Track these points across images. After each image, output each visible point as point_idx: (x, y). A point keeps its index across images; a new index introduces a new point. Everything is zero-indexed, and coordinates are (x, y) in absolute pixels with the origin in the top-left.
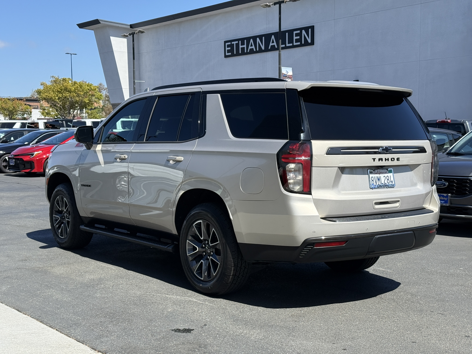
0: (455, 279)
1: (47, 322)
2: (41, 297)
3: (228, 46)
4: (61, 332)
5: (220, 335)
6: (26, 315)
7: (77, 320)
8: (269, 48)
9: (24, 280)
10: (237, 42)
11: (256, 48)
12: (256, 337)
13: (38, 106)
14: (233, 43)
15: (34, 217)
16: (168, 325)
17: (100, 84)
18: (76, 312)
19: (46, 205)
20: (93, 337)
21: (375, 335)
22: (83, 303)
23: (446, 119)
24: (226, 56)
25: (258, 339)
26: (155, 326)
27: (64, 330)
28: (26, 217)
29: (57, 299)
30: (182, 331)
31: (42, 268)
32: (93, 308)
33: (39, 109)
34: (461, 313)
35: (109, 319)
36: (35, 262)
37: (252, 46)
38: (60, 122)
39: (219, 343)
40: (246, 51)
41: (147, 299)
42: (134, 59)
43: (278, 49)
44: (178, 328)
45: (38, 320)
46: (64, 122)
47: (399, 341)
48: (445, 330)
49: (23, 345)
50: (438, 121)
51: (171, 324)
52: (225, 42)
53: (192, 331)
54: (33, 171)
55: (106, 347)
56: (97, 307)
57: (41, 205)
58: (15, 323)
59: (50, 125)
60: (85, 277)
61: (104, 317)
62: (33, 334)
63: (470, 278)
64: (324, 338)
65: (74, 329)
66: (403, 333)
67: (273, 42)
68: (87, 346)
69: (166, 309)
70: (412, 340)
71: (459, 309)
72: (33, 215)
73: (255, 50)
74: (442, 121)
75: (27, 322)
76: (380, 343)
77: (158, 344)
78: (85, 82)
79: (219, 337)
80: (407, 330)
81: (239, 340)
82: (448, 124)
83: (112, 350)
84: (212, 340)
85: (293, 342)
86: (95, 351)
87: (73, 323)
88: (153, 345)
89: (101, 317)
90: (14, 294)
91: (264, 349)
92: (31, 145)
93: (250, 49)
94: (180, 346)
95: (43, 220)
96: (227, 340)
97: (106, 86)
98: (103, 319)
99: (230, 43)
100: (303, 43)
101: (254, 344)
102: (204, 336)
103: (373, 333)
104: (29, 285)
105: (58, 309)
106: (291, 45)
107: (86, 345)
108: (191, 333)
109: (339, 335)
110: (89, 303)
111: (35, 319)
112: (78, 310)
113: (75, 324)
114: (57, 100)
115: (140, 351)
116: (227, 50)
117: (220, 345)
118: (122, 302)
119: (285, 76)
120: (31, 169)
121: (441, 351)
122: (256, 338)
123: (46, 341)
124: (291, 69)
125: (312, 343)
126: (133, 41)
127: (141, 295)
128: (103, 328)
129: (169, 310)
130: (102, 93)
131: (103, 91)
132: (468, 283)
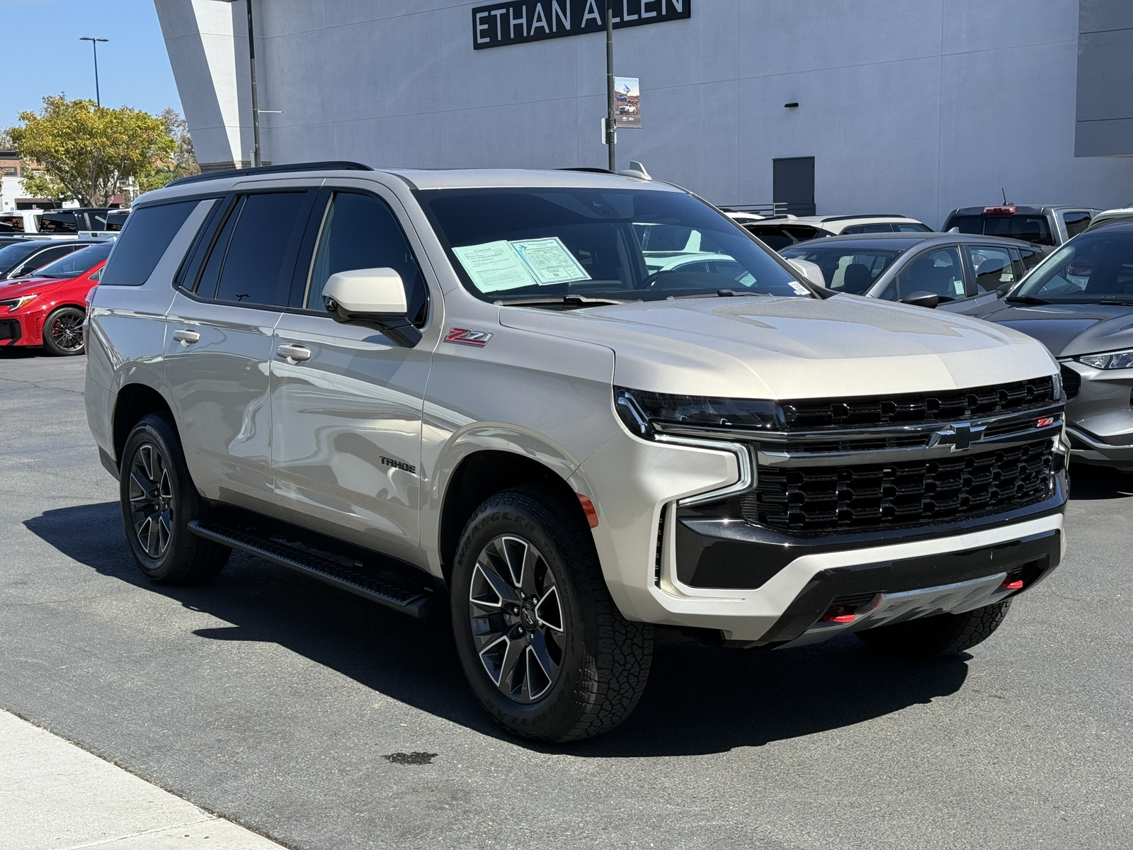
0: (1026, 606)
1: (92, 744)
2: (72, 680)
3: (483, 21)
4: (126, 769)
5: (497, 767)
6: (39, 726)
7: (161, 736)
8: (583, 26)
9: (27, 636)
10: (504, 11)
11: (550, 28)
12: (581, 768)
13: (16, 169)
14: (493, 13)
15: (31, 467)
16: (376, 744)
17: (168, 112)
18: (158, 717)
19: (58, 435)
20: (203, 780)
21: (849, 754)
22: (172, 694)
23: (1005, 204)
24: (477, 47)
25: (586, 773)
26: (347, 749)
27: (134, 763)
28: (14, 468)
29: (110, 685)
30: (409, 759)
31: (65, 602)
32: (198, 705)
33: (19, 175)
34: (1043, 693)
35: (238, 732)
36: (48, 589)
37: (539, 19)
38: (76, 215)
39: (498, 787)
40: (525, 34)
41: (322, 678)
42: (252, 56)
43: (604, 28)
44: (400, 752)
45: (69, 740)
46: (86, 215)
47: (903, 768)
48: (1006, 738)
49: (41, 806)
50: (985, 211)
51: (383, 742)
52: (475, 11)
53: (433, 759)
54: (17, 344)
55: (237, 804)
56: (206, 702)
57: (45, 435)
58: (15, 748)
59: (52, 222)
60: (171, 626)
61: (226, 727)
62: (63, 778)
63: (1061, 603)
64: (735, 766)
65: (158, 761)
66: (912, 748)
67: (591, 11)
68: (190, 803)
69: (368, 703)
70: (933, 764)
71: (1037, 684)
72: (30, 460)
73: (547, 31)
74: (995, 209)
75: (44, 747)
76: (862, 776)
77: (357, 793)
78: (130, 110)
79: (497, 772)
80: (921, 739)
81: (541, 777)
82: (1010, 216)
83: (249, 812)
84: (481, 780)
85: (665, 778)
86: (211, 815)
87: (153, 746)
88: (345, 797)
89: (218, 728)
90: (5, 675)
91: (601, 797)
92: (8, 277)
93: (536, 28)
94: (409, 797)
95: (56, 475)
96: (516, 779)
97: (182, 117)
98: (222, 735)
99: (486, 14)
100: (664, 12)
101: (578, 787)
102: (461, 770)
103: (845, 749)
104: (40, 650)
105: (115, 709)
106: (635, 17)
107: (188, 800)
108: (431, 763)
109: (768, 757)
110: (187, 692)
111: (62, 736)
112: (163, 710)
113: (159, 748)
114: (62, 154)
115: (315, 812)
116: (481, 30)
117: (499, 792)
118: (263, 687)
119: (622, 100)
120: (12, 338)
121: (998, 792)
122: (581, 770)
123: (94, 794)
124: (636, 81)
125: (708, 779)
126: (250, 12)
127: (308, 668)
128: (224, 756)
129: (376, 706)
130: (173, 133)
131: (174, 128)
132: (1058, 616)
